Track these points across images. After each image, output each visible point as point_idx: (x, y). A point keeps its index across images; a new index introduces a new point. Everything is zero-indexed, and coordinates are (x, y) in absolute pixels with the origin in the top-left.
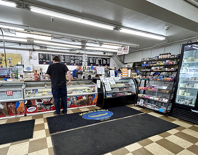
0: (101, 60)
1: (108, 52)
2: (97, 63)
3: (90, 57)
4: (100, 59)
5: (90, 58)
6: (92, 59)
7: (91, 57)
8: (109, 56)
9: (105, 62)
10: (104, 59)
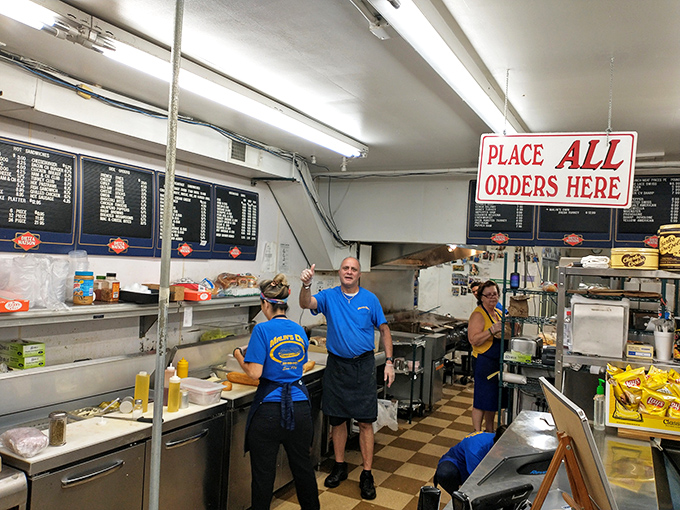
0: (196, 202)
1: (260, 144)
2: (169, 228)
3: (104, 166)
4: (195, 192)
5: (105, 178)
6: (120, 181)
7: (118, 166)
8: (257, 179)
9: (230, 220)
10: (223, 193)
